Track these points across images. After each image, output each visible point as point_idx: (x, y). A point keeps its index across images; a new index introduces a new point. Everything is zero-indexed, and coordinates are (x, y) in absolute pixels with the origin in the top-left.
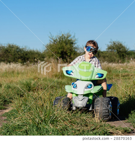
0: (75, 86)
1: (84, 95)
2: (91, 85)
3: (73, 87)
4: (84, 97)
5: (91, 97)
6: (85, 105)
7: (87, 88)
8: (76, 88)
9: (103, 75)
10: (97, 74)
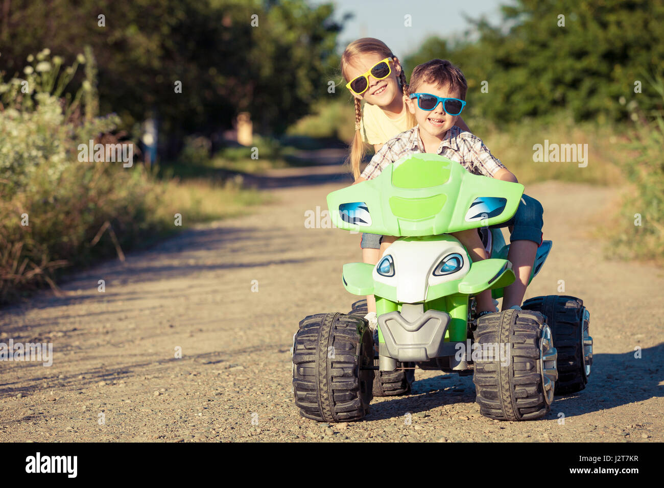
0: (386, 264)
1: (428, 306)
2: (457, 259)
3: (379, 270)
4: (429, 313)
5: (459, 312)
6: (432, 351)
7: (438, 272)
8: (391, 273)
9: (503, 202)
10: (474, 204)
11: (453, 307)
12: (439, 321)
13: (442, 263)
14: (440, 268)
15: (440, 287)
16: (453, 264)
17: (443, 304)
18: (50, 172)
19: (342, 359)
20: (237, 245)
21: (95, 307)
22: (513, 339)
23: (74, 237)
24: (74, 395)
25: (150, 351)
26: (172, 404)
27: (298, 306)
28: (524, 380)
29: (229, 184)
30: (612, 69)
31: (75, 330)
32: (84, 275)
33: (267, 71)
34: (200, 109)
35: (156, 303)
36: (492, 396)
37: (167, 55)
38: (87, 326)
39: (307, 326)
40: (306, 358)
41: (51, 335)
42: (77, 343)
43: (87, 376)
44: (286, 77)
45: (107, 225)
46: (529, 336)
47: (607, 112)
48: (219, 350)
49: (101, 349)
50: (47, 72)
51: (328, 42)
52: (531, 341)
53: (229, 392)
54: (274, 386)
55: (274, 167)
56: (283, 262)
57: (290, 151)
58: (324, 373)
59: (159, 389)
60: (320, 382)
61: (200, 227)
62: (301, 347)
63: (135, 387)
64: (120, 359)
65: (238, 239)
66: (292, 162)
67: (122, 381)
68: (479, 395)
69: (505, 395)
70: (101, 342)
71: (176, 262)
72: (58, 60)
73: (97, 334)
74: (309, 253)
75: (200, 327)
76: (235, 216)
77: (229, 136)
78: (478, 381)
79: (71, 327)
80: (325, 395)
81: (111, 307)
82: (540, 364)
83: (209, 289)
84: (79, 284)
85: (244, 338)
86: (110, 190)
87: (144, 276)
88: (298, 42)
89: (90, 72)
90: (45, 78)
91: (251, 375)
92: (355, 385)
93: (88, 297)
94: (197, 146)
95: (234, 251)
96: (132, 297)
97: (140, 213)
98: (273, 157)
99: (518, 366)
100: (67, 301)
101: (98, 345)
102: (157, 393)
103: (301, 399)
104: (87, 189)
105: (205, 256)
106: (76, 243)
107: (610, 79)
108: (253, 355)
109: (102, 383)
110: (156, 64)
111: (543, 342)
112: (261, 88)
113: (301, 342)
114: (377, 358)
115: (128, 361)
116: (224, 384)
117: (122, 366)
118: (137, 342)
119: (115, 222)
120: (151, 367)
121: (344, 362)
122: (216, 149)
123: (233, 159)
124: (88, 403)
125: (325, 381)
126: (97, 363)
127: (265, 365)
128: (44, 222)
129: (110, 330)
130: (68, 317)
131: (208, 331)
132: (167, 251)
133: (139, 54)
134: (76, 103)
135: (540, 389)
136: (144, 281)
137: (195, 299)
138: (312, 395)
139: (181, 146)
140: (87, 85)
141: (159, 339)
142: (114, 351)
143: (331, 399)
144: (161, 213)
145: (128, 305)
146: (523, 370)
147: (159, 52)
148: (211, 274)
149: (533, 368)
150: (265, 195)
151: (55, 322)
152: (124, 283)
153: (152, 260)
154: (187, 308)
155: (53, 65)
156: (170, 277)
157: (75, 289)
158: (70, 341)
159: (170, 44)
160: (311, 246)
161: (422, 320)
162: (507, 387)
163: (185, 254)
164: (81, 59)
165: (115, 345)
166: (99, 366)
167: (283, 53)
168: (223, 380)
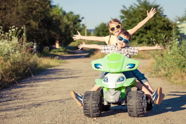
0: (106, 79)
1: (116, 89)
3: (104, 81)
4: (116, 91)
5: (123, 91)
6: (117, 100)
7: (119, 81)
8: (107, 81)
9: (134, 65)
10: (128, 65)
11: (122, 90)
12: (119, 93)
13: (119, 79)
14: (119, 80)
15: (119, 85)
16: (122, 79)
17: (119, 89)
18: (16, 55)
19: (95, 102)
20: (60, 73)
21: (28, 88)
22: (137, 98)
23: (21, 71)
24: (27, 110)
25: (44, 99)
26: (52, 113)
27: (77, 88)
28: (139, 107)
29: (55, 58)
30: (147, 31)
31: (24, 94)
32: (24, 80)
33: (63, 31)
34: (47, 40)
35: (43, 87)
36: (132, 111)
37: (40, 27)
38: (27, 93)
39: (86, 94)
40: (86, 102)
41: (19, 95)
42: (25, 97)
43: (30, 106)
44: (68, 32)
45: (29, 68)
46: (141, 97)
47: (145, 41)
48: (61, 99)
49: (31, 99)
50: (14, 31)
51: (78, 24)
52: (141, 98)
53: (65, 110)
54: (76, 108)
55: (65, 54)
56: (71, 77)
57: (68, 50)
58: (91, 106)
59: (48, 109)
60: (90, 108)
61: (50, 68)
62: (85, 99)
63: (42, 109)
64: (37, 101)
65: (60, 72)
66: (69, 53)
67: (38, 107)
68: (128, 111)
69: (135, 111)
70: (31, 97)
71: (46, 77)
72: (17, 28)
73: (30, 95)
74: (77, 75)
75: (55, 93)
76: (58, 66)
77: (54, 46)
78: (128, 108)
79: (23, 93)
80: (91, 111)
81: (32, 88)
82: (143, 104)
83: (55, 84)
84: (23, 82)
85: (66, 96)
86: (29, 60)
87: (38, 81)
88: (71, 24)
89: (25, 31)
90: (14, 32)
91: (70, 105)
92: (98, 109)
93: (26, 86)
94: (46, 49)
95: (59, 74)
96: (37, 86)
97: (36, 65)
98: (65, 52)
99: (138, 104)
100: (21, 87)
101: (31, 98)
102: (48, 110)
103: (85, 112)
104: (24, 60)
105: (53, 76)
106: (22, 73)
107: (146, 34)
108: (69, 100)
109: (34, 107)
110: (37, 29)
111: (144, 98)
112: (61, 35)
113: (85, 98)
114: (103, 102)
115: (39, 102)
116: (64, 108)
117: (38, 103)
118: (40, 97)
119: (30, 67)
120: (45, 103)
121: (96, 103)
122: (50, 49)
123: (55, 52)
124: (31, 112)
125: (91, 108)
126: (31, 103)
127: (73, 103)
128: (14, 67)
129: (33, 94)
130: (22, 91)
131: (57, 94)
132: (43, 74)
133: (33, 26)
134: (21, 38)
135: (143, 110)
136: (39, 82)
137: (52, 86)
138: (88, 111)
139: (43, 49)
140: (24, 34)
141: (45, 96)
142: (35, 99)
143: (92, 112)
144: (41, 65)
145: (36, 88)
146: (139, 105)
147: (38, 26)
148: (55, 80)
149: (142, 105)
150: (64, 61)
151: (19, 92)
152: (34, 82)
153: (40, 77)
154: (51, 89)
155: (16, 29)
156: (45, 81)
157: (22, 84)
158: (24, 96)
159: (41, 24)
160: (77, 73)
161: (115, 93)
162: (135, 109)
163: (48, 75)
164: (22, 28)
165: (35, 98)
166: (32, 103)
167: (67, 27)
168: (63, 107)
